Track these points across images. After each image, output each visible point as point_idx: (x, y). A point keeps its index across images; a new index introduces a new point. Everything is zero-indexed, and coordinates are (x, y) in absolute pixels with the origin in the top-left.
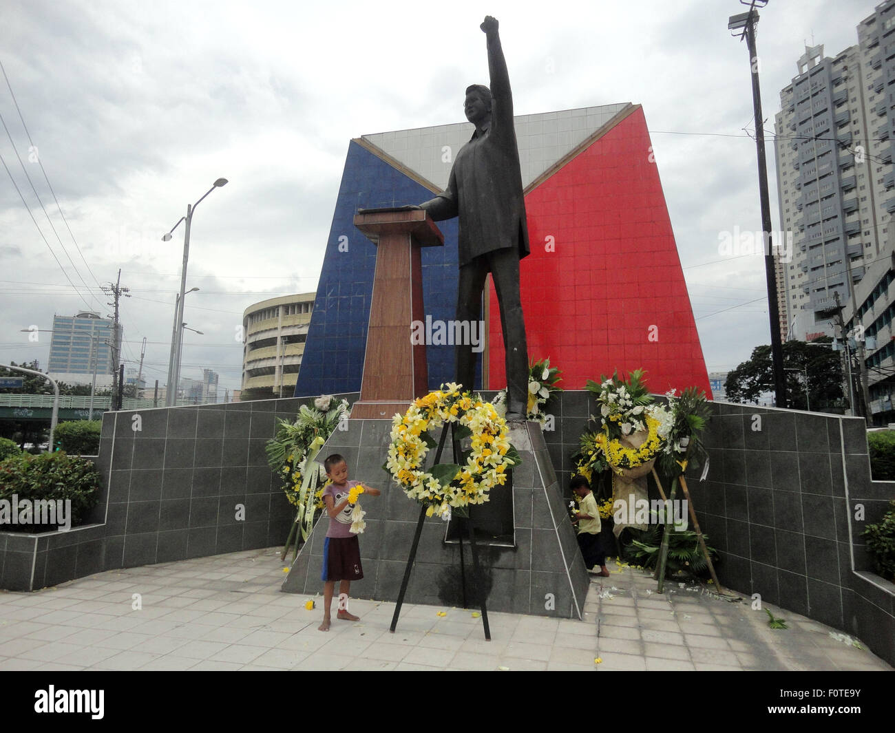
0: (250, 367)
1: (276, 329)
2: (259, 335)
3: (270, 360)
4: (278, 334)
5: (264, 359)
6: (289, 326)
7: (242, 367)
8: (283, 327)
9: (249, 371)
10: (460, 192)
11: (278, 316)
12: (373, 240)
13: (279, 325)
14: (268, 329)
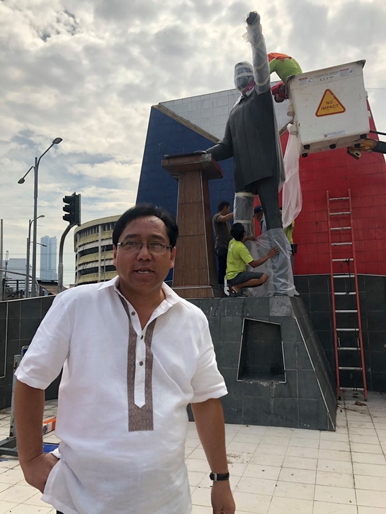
0: (81, 268)
1: (97, 241)
2: (86, 246)
3: (94, 263)
4: (99, 244)
5: (90, 262)
6: (107, 239)
7: (75, 268)
8: (102, 240)
9: (79, 271)
10: (234, 139)
11: (98, 232)
12: (174, 177)
13: (99, 238)
14: (91, 241)
